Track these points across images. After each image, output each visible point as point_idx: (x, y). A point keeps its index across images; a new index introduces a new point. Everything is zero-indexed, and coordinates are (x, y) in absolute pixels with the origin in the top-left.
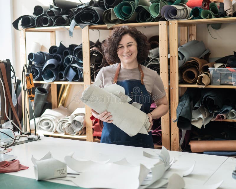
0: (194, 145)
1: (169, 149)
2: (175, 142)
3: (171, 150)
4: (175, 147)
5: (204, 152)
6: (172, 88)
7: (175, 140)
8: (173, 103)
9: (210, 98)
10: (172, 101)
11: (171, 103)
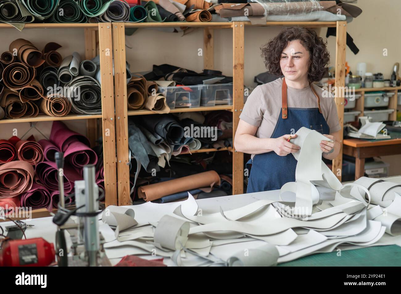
0: (150, 191)
1: (116, 204)
2: (125, 192)
3: (118, 205)
4: (125, 199)
5: (163, 199)
6: (119, 118)
7: (124, 189)
8: (121, 139)
9: (172, 126)
10: (120, 136)
11: (118, 139)
